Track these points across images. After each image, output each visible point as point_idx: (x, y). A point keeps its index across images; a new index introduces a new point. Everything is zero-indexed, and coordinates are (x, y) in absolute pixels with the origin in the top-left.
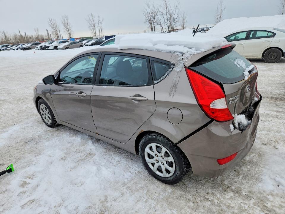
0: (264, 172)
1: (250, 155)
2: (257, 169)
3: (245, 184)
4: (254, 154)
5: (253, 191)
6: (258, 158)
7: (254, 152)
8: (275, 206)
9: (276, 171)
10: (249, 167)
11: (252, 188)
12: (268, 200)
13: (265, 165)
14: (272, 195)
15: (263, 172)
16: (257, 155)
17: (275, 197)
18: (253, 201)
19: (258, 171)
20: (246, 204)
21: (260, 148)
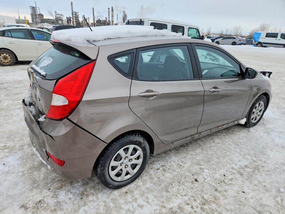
0: (21, 168)
1: (44, 175)
2: (28, 166)
3: (29, 152)
4: (41, 178)
5: (20, 151)
6: (34, 176)
7: (44, 181)
8: (2, 152)
9: (10, 176)
10: (36, 163)
11: (22, 152)
12: (8, 152)
13: (24, 175)
14: (6, 156)
15: (22, 166)
16: (38, 179)
17: (4, 157)
18: (17, 146)
19: (26, 165)
20: (20, 143)
21: (41, 192)
